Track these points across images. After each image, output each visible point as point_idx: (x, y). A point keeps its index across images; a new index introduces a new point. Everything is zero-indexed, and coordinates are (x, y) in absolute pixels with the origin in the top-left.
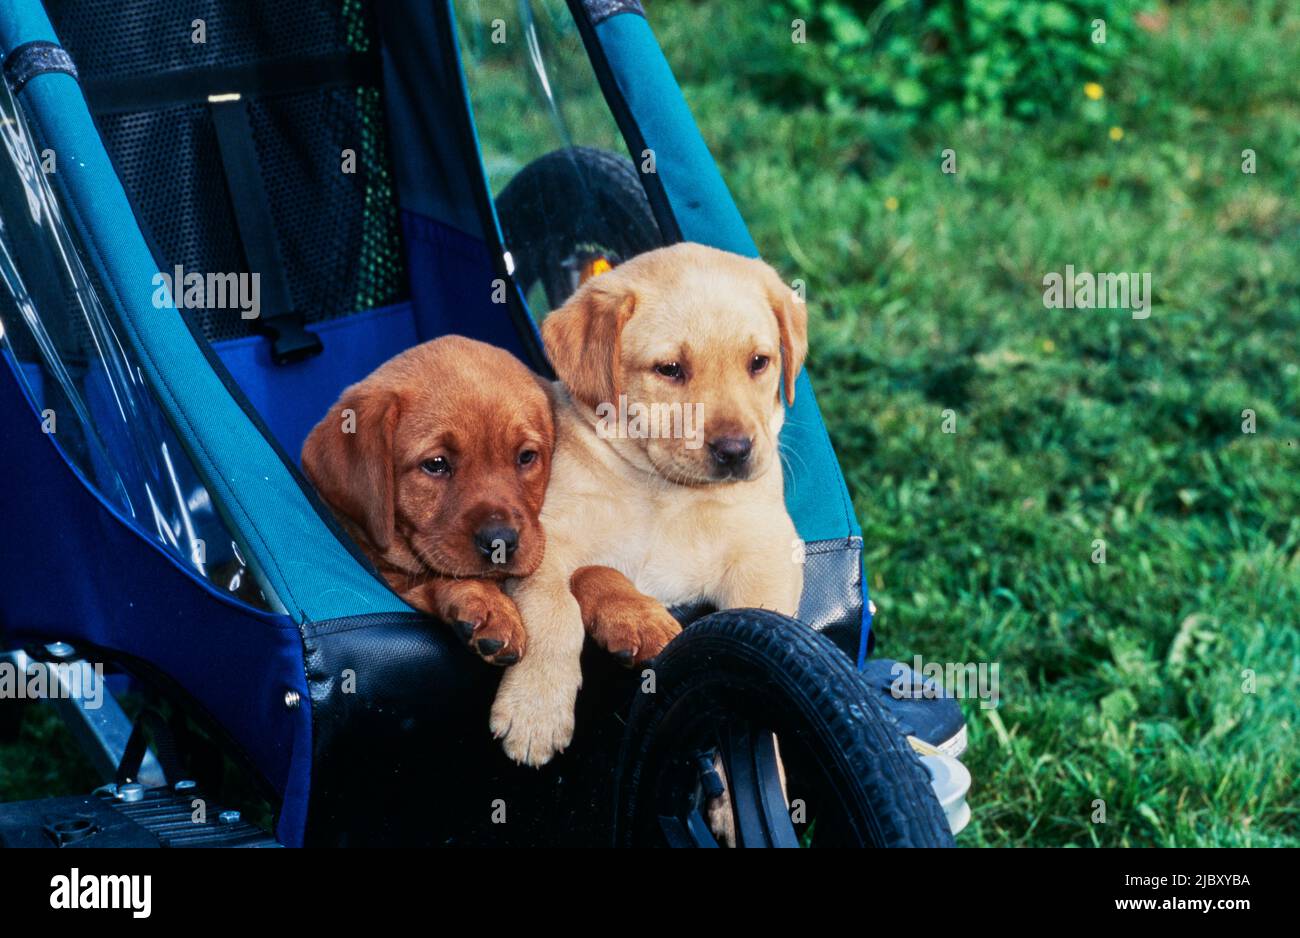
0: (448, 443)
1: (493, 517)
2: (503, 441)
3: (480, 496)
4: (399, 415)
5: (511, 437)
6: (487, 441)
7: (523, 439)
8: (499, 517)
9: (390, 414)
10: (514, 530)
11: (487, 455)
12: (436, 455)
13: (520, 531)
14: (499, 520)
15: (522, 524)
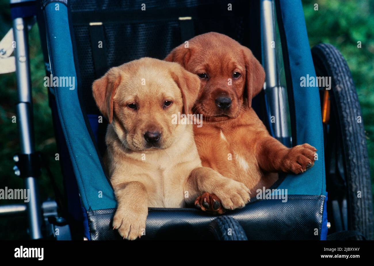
0: (207, 68)
1: (223, 93)
2: (228, 68)
3: (218, 86)
4: (190, 56)
5: (231, 66)
6: (222, 68)
7: (235, 67)
8: (225, 94)
9: (187, 56)
10: (230, 99)
11: (222, 73)
12: (203, 71)
13: (233, 100)
14: (225, 95)
15: (233, 98)
